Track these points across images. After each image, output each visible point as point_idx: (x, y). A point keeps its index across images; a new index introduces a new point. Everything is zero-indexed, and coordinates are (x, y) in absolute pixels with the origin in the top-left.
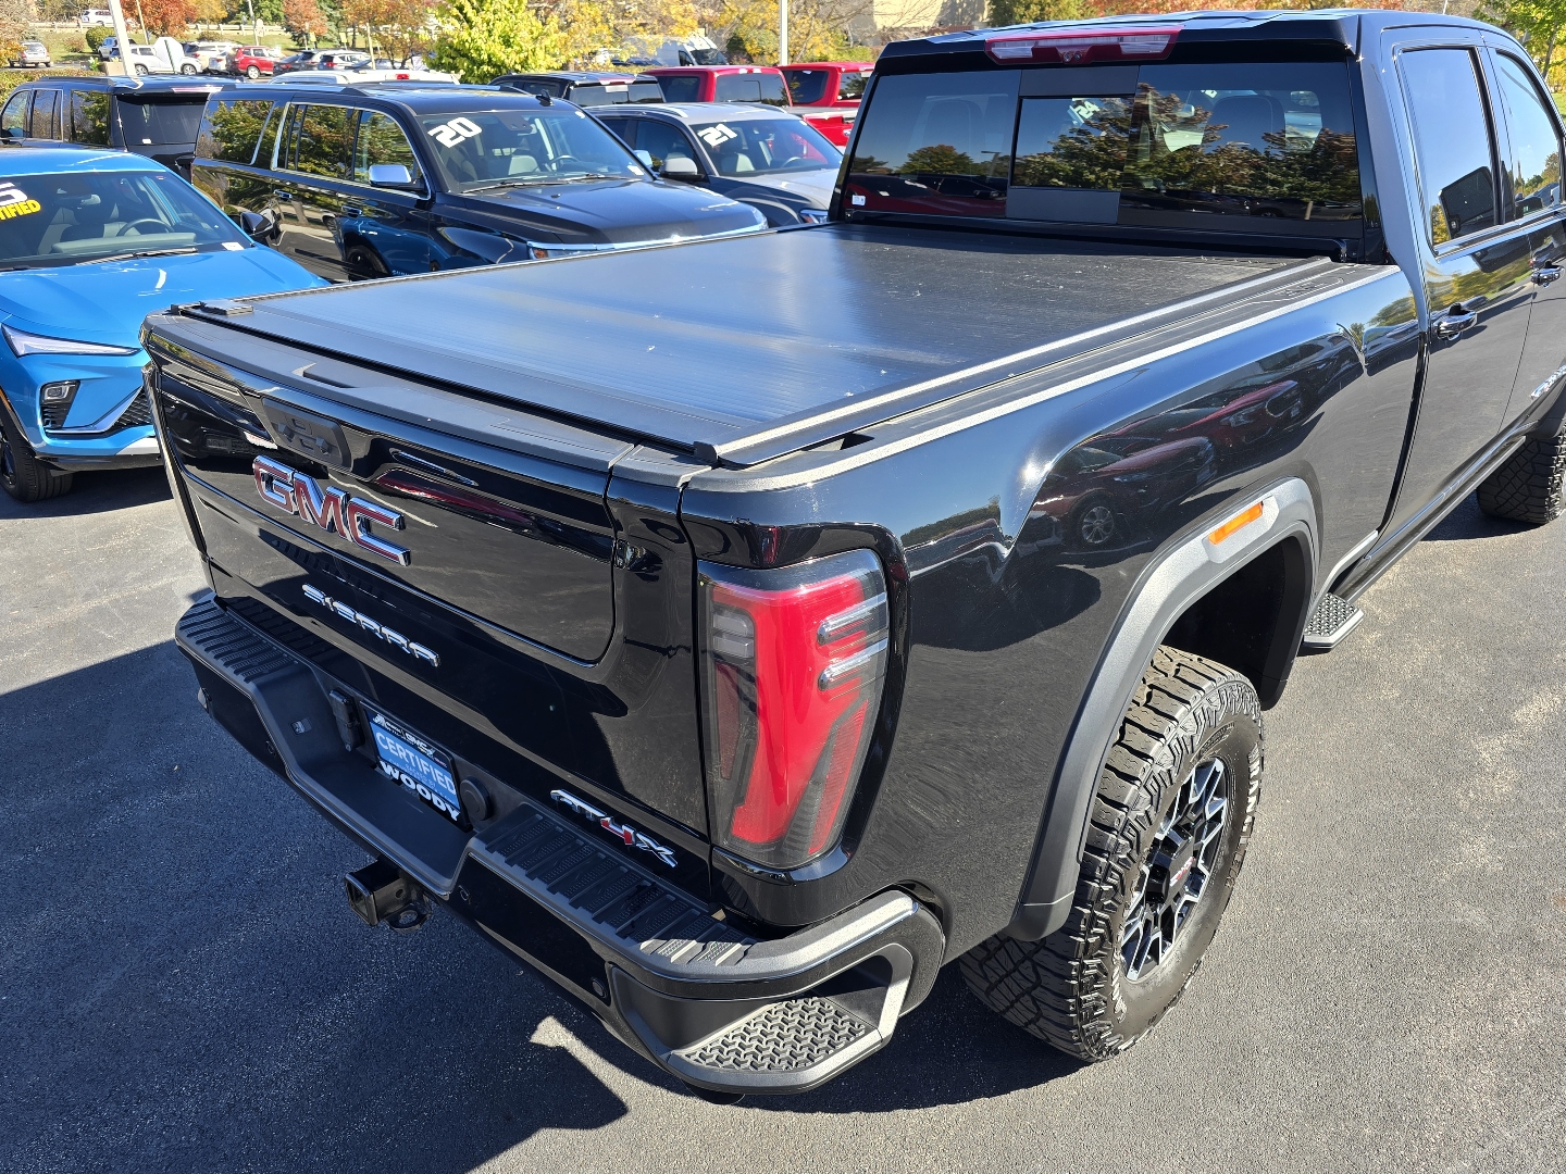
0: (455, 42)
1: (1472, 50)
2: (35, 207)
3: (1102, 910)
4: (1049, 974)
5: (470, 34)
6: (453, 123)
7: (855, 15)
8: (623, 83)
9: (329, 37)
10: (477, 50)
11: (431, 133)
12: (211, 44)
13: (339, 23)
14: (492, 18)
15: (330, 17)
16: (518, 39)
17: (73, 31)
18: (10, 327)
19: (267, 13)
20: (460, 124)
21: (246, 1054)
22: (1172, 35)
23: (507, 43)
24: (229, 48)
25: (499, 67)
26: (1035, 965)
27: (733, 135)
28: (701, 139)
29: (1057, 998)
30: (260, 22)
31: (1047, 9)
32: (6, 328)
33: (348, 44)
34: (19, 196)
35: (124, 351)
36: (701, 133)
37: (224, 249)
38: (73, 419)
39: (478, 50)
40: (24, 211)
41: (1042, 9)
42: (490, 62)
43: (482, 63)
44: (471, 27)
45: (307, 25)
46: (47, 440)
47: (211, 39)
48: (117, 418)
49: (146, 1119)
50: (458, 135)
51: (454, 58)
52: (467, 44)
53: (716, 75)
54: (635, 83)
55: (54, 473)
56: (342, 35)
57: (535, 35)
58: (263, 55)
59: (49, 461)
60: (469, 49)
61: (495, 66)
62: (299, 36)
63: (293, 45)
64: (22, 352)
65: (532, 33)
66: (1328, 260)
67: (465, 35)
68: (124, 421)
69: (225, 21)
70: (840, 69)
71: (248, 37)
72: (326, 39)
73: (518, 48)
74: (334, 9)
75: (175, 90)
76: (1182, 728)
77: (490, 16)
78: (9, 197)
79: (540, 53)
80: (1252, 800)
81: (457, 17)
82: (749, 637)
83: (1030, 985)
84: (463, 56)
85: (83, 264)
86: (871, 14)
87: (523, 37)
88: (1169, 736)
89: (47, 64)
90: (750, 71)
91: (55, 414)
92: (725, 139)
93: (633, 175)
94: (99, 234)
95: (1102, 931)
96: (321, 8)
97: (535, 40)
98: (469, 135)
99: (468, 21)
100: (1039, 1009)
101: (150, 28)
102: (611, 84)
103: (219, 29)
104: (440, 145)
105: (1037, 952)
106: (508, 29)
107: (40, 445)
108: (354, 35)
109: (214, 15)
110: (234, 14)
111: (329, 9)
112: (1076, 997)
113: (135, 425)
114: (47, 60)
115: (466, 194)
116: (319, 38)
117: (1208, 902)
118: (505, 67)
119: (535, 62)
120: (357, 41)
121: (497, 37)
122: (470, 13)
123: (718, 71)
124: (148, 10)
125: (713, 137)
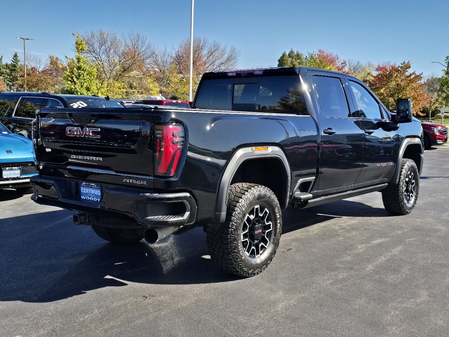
0: (69, 89)
1: (339, 78)
5: (74, 87)
6: (78, 103)
8: (131, 103)
10: (77, 92)
11: (71, 105)
14: (83, 81)
15: (8, 84)
16: (92, 89)
20: (80, 103)
23: (88, 89)
44: (75, 84)
50: (79, 106)
52: (73, 90)
53: (165, 102)
57: (99, 88)
60: (74, 91)
65: (97, 87)
67: (73, 87)
73: (92, 92)
74: (10, 82)
81: (70, 81)
82: (162, 134)
87: (94, 88)
90: (177, 102)
96: (5, 81)
97: (98, 89)
98: (83, 106)
99: (74, 82)
102: (127, 103)
104: (74, 108)
106: (88, 85)
111: (8, 82)
121: (84, 88)
122: (75, 80)
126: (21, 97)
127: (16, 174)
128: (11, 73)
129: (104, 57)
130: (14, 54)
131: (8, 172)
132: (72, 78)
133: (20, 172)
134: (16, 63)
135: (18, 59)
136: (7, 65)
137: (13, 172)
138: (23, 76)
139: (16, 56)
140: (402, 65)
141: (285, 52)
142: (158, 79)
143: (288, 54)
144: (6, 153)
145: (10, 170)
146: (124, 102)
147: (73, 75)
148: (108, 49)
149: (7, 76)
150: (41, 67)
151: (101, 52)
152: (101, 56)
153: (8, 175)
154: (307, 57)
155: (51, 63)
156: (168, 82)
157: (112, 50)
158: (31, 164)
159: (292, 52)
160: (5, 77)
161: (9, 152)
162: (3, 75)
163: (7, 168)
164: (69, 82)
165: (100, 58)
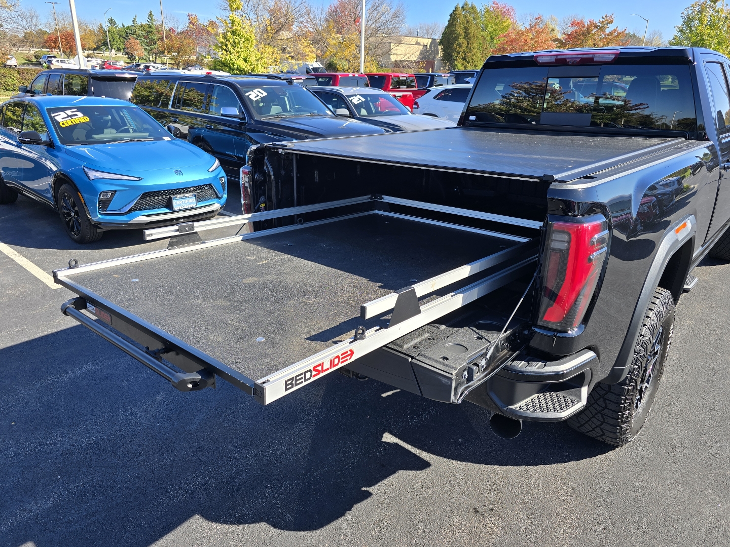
0: (223, 60)
1: (721, 64)
2: (87, 119)
3: (634, 376)
4: (611, 403)
5: (230, 57)
6: (255, 91)
7: (385, 54)
8: (301, 79)
9: (144, 57)
11: (247, 94)
12: (92, 59)
13: (150, 52)
15: (146, 49)
16: (250, 59)
17: (27, 52)
18: (86, 167)
19: (115, 46)
20: (258, 91)
21: (268, 444)
22: (616, 54)
23: (245, 60)
24: (100, 61)
25: (241, 71)
26: (605, 400)
27: (364, 100)
28: (351, 101)
29: (614, 413)
30: (113, 50)
31: (467, 54)
32: (85, 168)
33: (153, 61)
34: (80, 114)
35: (136, 179)
36: (350, 99)
37: (164, 140)
38: (112, 207)
39: (233, 64)
40: (83, 121)
41: (465, 54)
42: (237, 69)
43: (234, 69)
44: (230, 54)
45: (135, 52)
46: (99, 216)
47: (91, 57)
48: (131, 206)
49: (237, 466)
50: (258, 96)
51: (222, 67)
52: (228, 61)
53: (340, 77)
54: (306, 79)
55: (99, 230)
56: (151, 57)
57: (257, 58)
58: (116, 65)
59: (97, 225)
60: (229, 63)
61: (240, 70)
62: (131, 57)
63: (128, 61)
64: (92, 178)
66: (684, 139)
67: (228, 57)
68: (133, 208)
69: (95, 49)
70: (391, 76)
71: (107, 57)
72: (143, 59)
73: (250, 64)
74: (148, 46)
75: (117, 75)
76: (659, 307)
77: (239, 49)
78: (76, 115)
79: (260, 66)
80: (668, 346)
81: (225, 50)
82: (567, 242)
83: (602, 408)
84: (226, 66)
85: (110, 143)
86: (390, 55)
87: (252, 59)
88: (655, 310)
89: (16, 66)
90: (354, 76)
91: (104, 204)
92: (360, 101)
93: (328, 114)
94: (102, 133)
95: (633, 384)
96: (142, 45)
97: (258, 60)
98: (262, 96)
99: (230, 52)
100: (604, 419)
101: (64, 52)
102: (297, 79)
103: (94, 53)
104: (251, 100)
105: (607, 394)
106: (246, 55)
107: (97, 218)
108: (156, 58)
109: (90, 47)
110: (100, 47)
111: (145, 46)
112: (622, 412)
113: (137, 210)
114: (16, 64)
115: (263, 119)
116: (140, 58)
117: (652, 388)
118: (244, 71)
119: (257, 70)
120: (157, 60)
121: (241, 59)
122: (230, 49)
123: (340, 75)
124: (64, 43)
125: (355, 100)
126: (178, 81)
127: (190, 203)
128: (148, 35)
129: (252, 15)
130: (148, 13)
131: (181, 201)
132: (226, 45)
133: (195, 199)
134: (152, 23)
135: (154, 18)
136: (142, 26)
137: (187, 200)
138: (162, 39)
139: (150, 15)
140: (603, 20)
141: (458, 5)
142: (315, 42)
143: (461, 7)
144: (175, 174)
145: (182, 198)
146: (293, 78)
147: (227, 43)
148: (257, 6)
149: (143, 39)
150: (179, 28)
151: (249, 9)
152: (249, 14)
153: (179, 205)
154: (481, 10)
155: (190, 23)
156: (326, 44)
157: (261, 6)
158: (208, 187)
159: (466, 4)
160: (141, 41)
161: (178, 173)
162: (139, 38)
163: (178, 196)
164: (224, 52)
165: (247, 17)
